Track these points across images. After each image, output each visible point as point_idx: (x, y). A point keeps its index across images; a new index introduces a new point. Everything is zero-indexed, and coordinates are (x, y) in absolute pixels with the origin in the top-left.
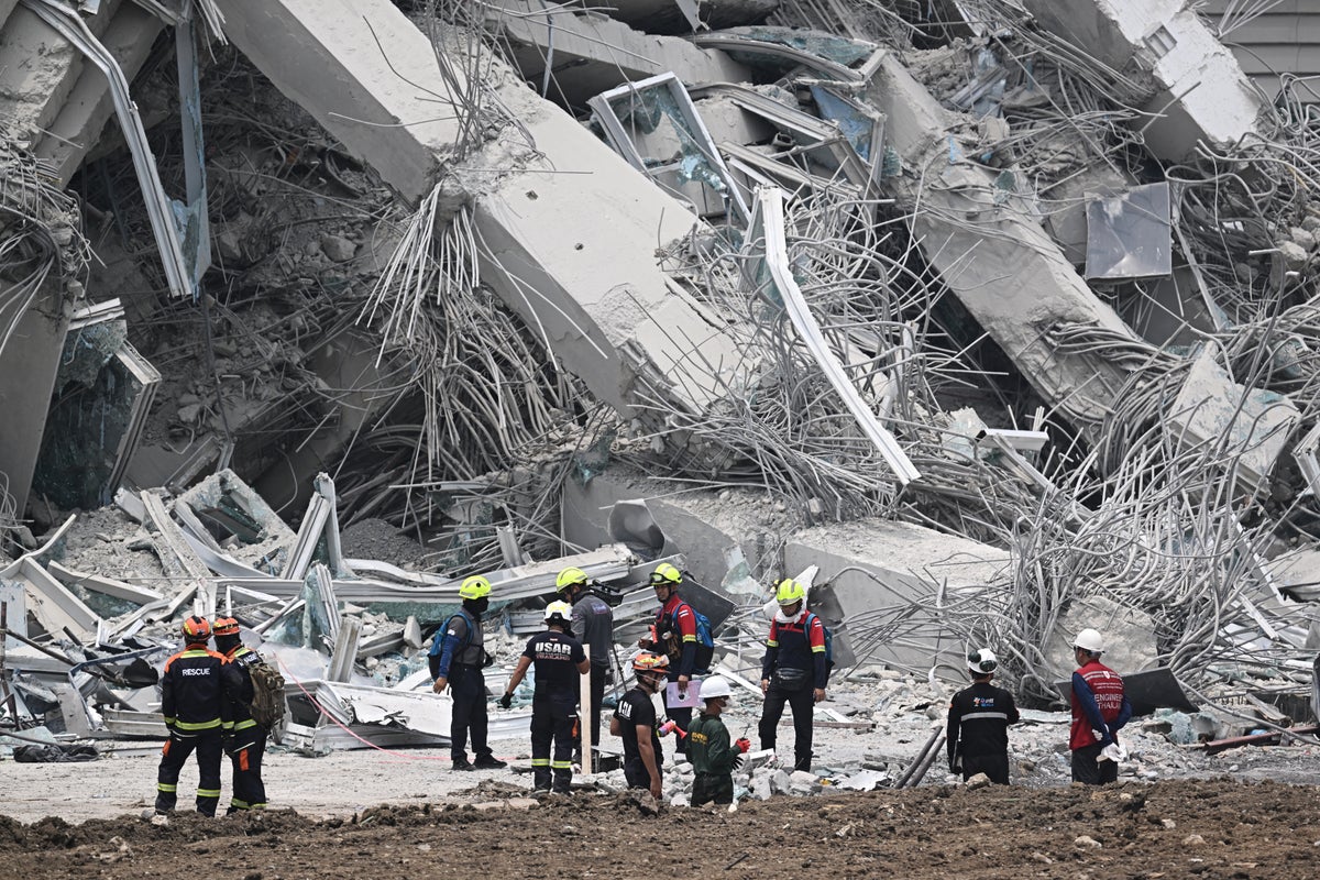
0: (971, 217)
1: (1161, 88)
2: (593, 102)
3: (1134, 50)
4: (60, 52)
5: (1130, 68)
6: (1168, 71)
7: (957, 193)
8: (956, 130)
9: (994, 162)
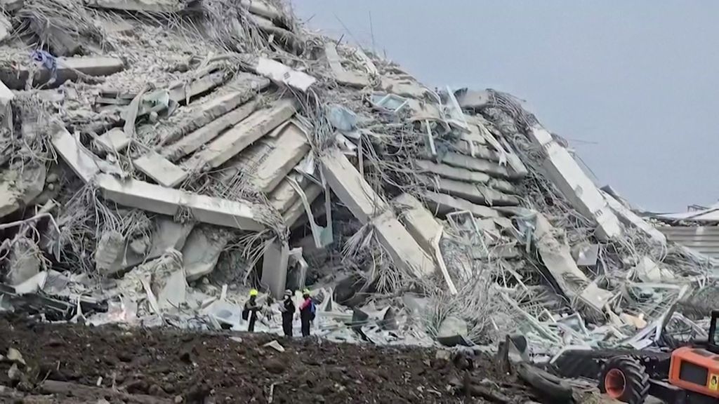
0: (551, 250)
1: (598, 223)
2: (447, 216)
3: (592, 214)
4: (292, 191)
5: (591, 219)
6: (600, 220)
7: (549, 245)
8: (552, 231)
9: (560, 238)
